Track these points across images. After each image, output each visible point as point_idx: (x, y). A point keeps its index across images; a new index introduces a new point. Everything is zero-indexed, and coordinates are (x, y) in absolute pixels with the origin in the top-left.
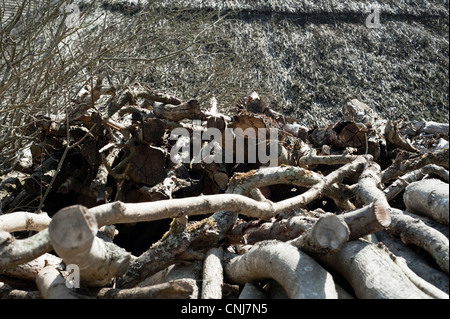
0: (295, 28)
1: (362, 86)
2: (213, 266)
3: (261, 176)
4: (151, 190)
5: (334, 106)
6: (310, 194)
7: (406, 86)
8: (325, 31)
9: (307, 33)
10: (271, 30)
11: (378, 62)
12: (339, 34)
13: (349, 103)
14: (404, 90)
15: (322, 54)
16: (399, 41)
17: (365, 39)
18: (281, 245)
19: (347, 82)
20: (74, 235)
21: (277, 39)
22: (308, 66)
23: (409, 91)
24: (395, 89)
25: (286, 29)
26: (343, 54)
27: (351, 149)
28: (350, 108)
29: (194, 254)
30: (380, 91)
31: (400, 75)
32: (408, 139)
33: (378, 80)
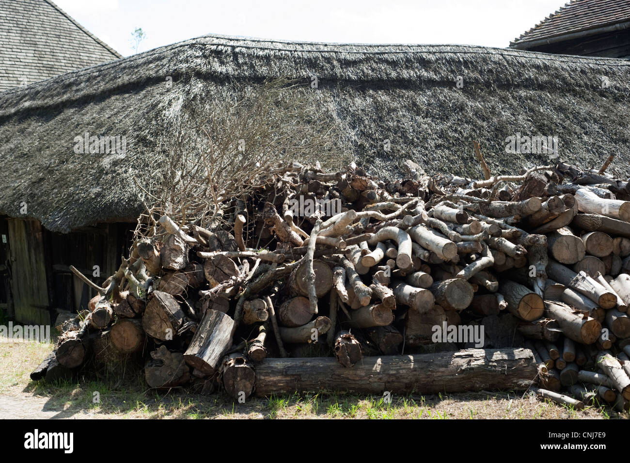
0: (358, 93)
1: (413, 144)
3: (378, 206)
5: (392, 160)
6: (397, 213)
7: (446, 144)
8: (383, 97)
9: (367, 98)
10: (338, 96)
11: (425, 124)
12: (393, 100)
13: (405, 163)
14: (445, 147)
15: (381, 118)
16: (441, 105)
17: (415, 104)
18: (393, 227)
19: (401, 141)
20: (353, 216)
21: (344, 104)
22: (370, 128)
23: (448, 148)
24: (438, 146)
25: (350, 95)
26: (397, 117)
27: (409, 194)
30: (426, 149)
31: (442, 135)
32: (443, 188)
33: (425, 139)
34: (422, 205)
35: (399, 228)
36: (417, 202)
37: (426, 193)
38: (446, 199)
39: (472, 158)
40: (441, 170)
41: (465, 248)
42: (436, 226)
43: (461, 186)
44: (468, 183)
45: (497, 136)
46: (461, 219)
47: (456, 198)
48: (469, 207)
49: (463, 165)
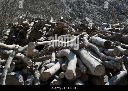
1: (89, 13)
2: (53, 55)
4: (38, 40)
5: (82, 18)
7: (100, 13)
11: (94, 7)
13: (85, 18)
14: (100, 14)
15: (79, 5)
17: (90, 1)
18: (67, 50)
19: (85, 12)
20: (32, 46)
22: (76, 8)
23: (101, 14)
24: (97, 14)
26: (85, 4)
28: (85, 19)
29: (49, 52)
30: (94, 14)
31: (99, 10)
32: (98, 27)
33: (93, 11)
34: (86, 36)
35: (70, 50)
36: (84, 35)
37: (91, 29)
38: (98, 33)
39: (109, 18)
40: (99, 21)
41: (110, 65)
42: (93, 49)
43: (106, 27)
44: (109, 25)
45: (117, 10)
46: (107, 45)
47: (104, 33)
48: (110, 36)
49: (106, 20)
